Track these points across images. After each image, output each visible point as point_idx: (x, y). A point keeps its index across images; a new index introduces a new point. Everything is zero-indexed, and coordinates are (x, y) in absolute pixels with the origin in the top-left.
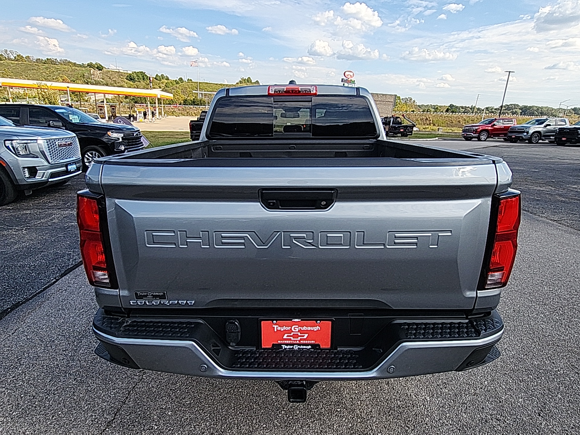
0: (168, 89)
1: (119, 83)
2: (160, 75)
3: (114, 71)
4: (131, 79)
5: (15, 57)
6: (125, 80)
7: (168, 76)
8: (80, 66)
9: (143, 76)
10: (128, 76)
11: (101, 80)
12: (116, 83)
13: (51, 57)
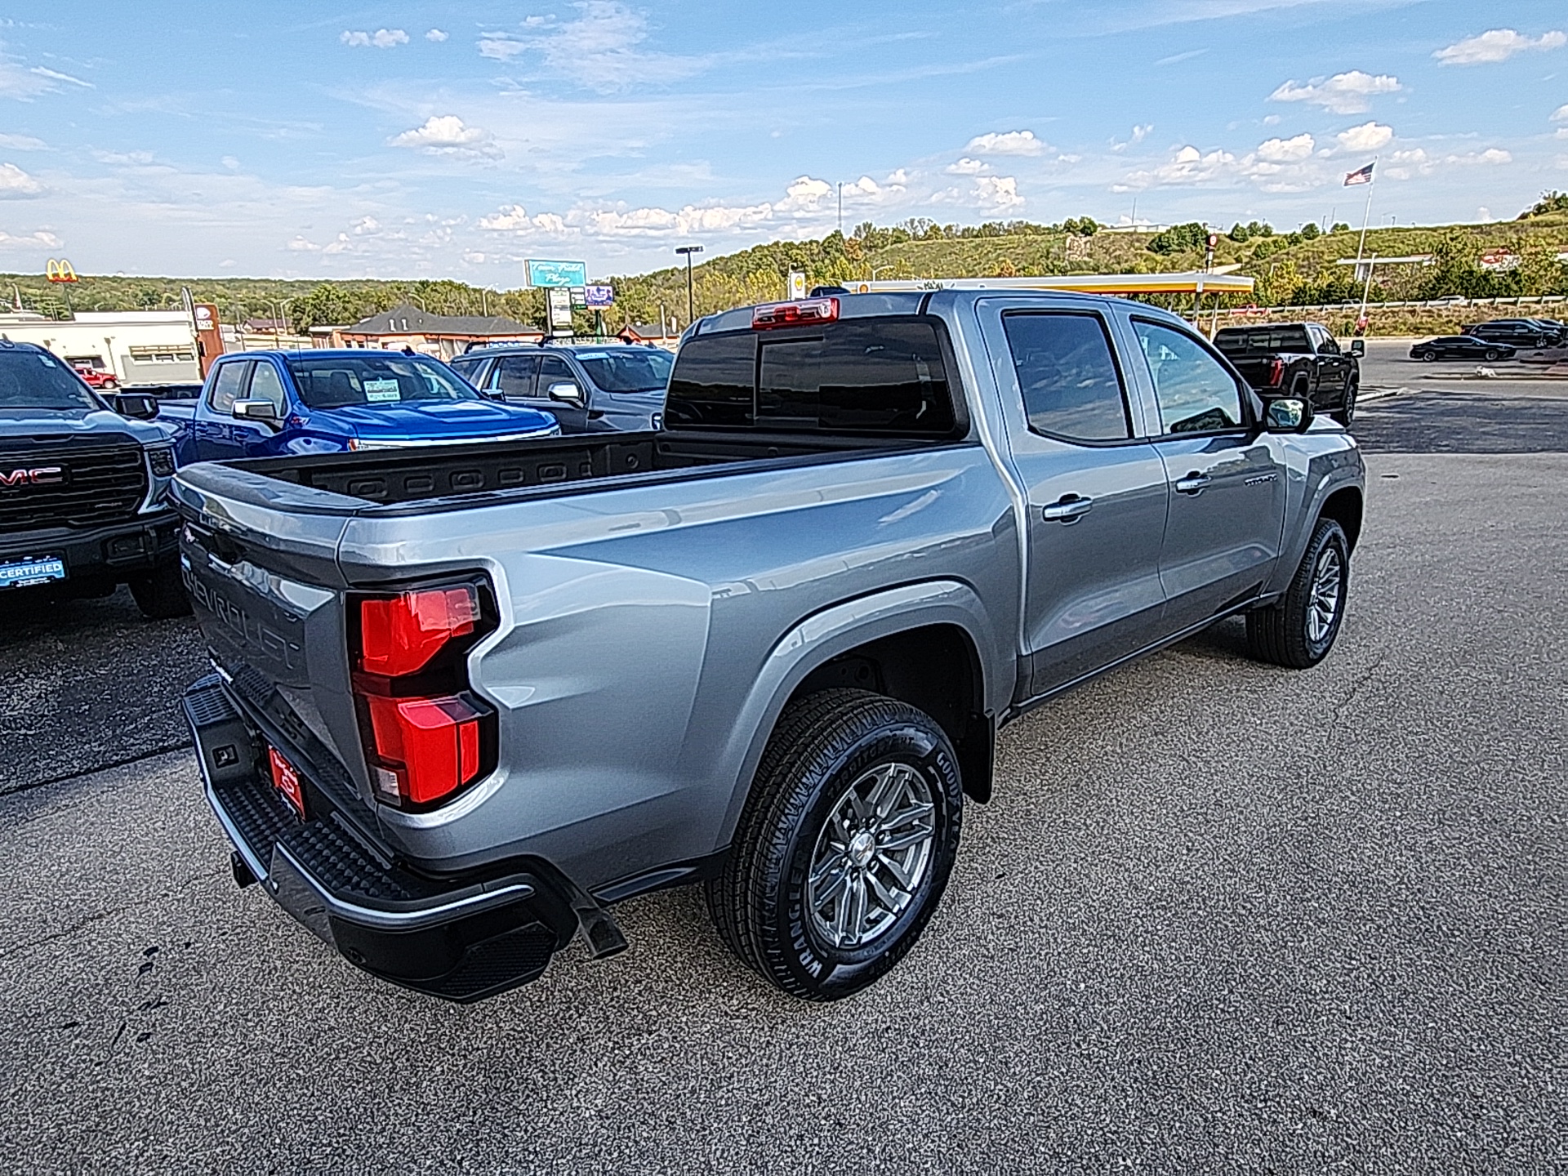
0: (1260, 262)
1: (1126, 261)
2: (1245, 226)
3: (1119, 234)
4: (1161, 247)
5: (926, 233)
6: (1145, 251)
7: (1270, 224)
8: (1049, 231)
9: (1196, 236)
10: (1153, 241)
11: (1086, 259)
12: (1119, 263)
13: (991, 221)
